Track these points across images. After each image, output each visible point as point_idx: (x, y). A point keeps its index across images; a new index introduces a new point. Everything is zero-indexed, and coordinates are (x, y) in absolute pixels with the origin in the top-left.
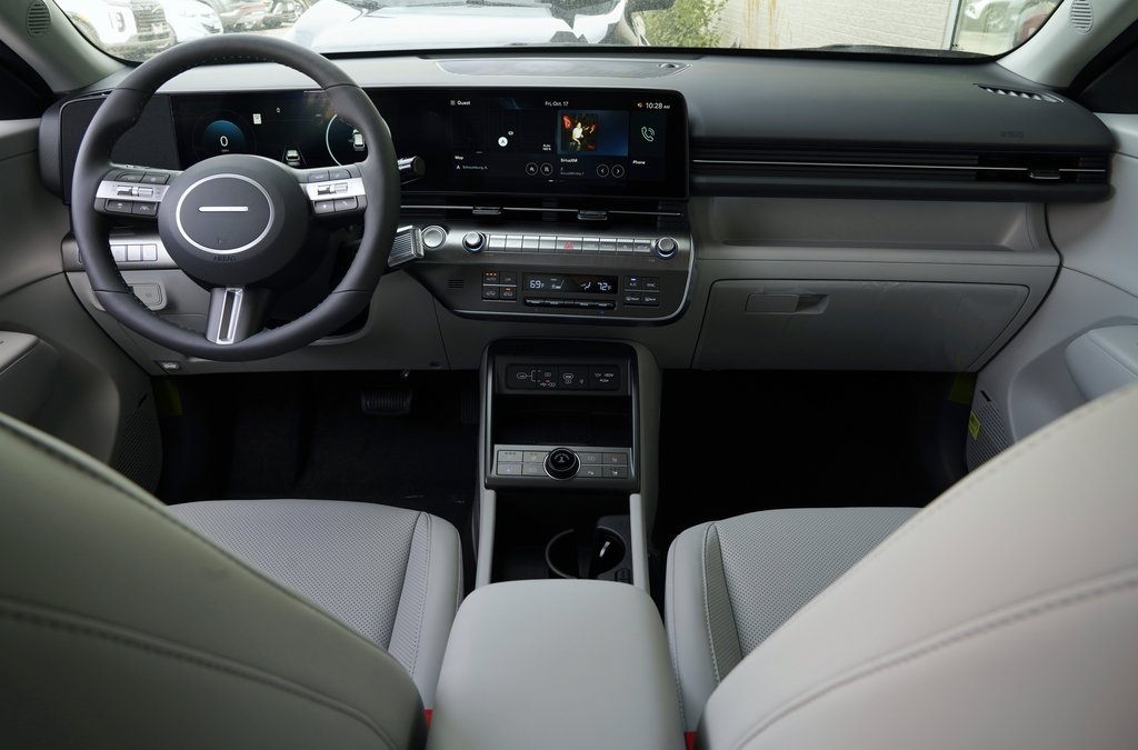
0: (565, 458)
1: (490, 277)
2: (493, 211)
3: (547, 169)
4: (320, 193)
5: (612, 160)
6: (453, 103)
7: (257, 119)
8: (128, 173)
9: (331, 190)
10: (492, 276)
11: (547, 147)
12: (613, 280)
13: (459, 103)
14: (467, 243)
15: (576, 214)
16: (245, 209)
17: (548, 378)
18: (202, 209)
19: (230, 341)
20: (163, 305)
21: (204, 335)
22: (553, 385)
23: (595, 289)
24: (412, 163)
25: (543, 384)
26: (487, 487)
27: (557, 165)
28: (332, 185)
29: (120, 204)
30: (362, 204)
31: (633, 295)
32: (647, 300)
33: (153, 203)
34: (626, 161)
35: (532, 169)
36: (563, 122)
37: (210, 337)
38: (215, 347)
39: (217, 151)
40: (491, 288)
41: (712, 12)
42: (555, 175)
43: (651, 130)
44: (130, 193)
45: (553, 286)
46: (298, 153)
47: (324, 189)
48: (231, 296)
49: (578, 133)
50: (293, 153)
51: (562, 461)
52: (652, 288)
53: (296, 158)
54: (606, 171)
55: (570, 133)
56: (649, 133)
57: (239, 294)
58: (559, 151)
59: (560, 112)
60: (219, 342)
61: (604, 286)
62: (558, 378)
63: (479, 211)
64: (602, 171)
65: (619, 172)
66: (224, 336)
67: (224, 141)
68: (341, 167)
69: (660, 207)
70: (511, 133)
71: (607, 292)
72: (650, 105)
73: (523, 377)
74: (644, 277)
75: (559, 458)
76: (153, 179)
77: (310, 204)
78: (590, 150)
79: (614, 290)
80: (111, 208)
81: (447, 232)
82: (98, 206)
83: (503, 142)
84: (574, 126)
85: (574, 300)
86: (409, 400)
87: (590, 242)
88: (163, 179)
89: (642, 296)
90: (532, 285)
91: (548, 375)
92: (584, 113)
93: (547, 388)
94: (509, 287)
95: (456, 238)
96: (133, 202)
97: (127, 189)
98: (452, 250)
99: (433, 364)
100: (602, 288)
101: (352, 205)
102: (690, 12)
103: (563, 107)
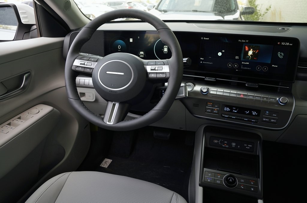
0: (232, 180)
1: (209, 104)
2: (213, 79)
3: (236, 66)
4: (152, 70)
5: (263, 64)
6: (202, 38)
7: (131, 40)
8: (84, 57)
9: (156, 69)
10: (210, 104)
11: (237, 57)
12: (258, 111)
13: (205, 38)
14: (202, 91)
15: (245, 84)
16: (122, 74)
17: (226, 144)
18: (108, 72)
19: (111, 123)
20: (94, 100)
21: (103, 119)
22: (227, 146)
23: (251, 114)
24: (187, 60)
25: (224, 146)
26: (200, 185)
27: (240, 64)
28: (157, 67)
29: (80, 68)
30: (168, 76)
31: (266, 118)
32: (272, 121)
33: (91, 68)
34: (269, 65)
35: (230, 65)
36: (245, 48)
37: (105, 120)
38: (105, 124)
39: (116, 51)
40: (209, 109)
41: (260, 17)
42: (239, 68)
43: (282, 54)
44: (84, 64)
45: (234, 111)
46: (144, 53)
47: (153, 68)
48: (114, 105)
49: (250, 53)
50: (142, 53)
51: (231, 180)
52: (275, 116)
53: (143, 54)
54: (260, 68)
55: (247, 52)
56: (281, 55)
57: (117, 105)
58: (242, 59)
59: (244, 44)
60: (108, 123)
61: (254, 113)
62: (229, 144)
63: (207, 79)
64: (258, 68)
65: (266, 69)
66: (109, 121)
67: (119, 47)
68: (160, 60)
69: (280, 84)
70: (223, 51)
71: (255, 115)
72: (283, 44)
73: (216, 141)
74: (272, 112)
75: (230, 179)
76: (93, 60)
77: (147, 74)
78: (255, 60)
79: (258, 115)
80: (77, 69)
81: (195, 86)
82: (73, 68)
83: (220, 54)
84: (249, 50)
85: (242, 117)
86: (169, 135)
87: (251, 95)
88: (96, 60)
89: (270, 119)
90: (225, 109)
91: (226, 142)
92: (254, 45)
93: (225, 147)
94: (216, 110)
95: (198, 88)
96: (85, 67)
97: (83, 63)
98: (196, 93)
99: (181, 128)
100: (253, 114)
101: (164, 76)
102: (254, 16)
103: (246, 43)
